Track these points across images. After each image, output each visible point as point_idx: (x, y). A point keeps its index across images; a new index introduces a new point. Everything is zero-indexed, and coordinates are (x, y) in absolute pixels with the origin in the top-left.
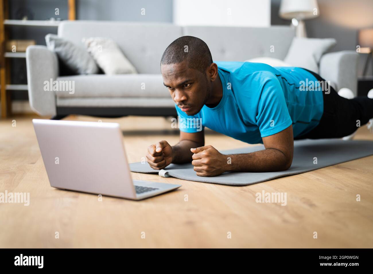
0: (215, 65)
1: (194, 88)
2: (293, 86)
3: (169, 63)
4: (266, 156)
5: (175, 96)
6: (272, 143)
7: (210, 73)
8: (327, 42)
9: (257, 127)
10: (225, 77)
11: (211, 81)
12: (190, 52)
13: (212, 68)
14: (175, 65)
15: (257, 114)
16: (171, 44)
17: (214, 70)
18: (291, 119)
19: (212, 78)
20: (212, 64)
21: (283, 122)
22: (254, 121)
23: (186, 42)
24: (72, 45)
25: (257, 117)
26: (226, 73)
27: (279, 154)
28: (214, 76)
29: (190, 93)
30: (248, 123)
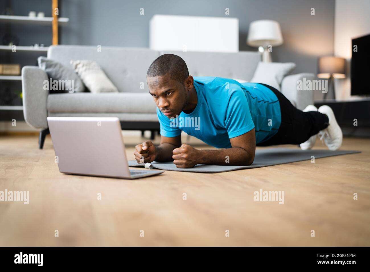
0: (192, 77)
1: (175, 96)
2: (255, 99)
3: (154, 76)
4: (233, 152)
5: (159, 103)
6: (238, 143)
7: (187, 84)
8: (288, 66)
9: (226, 130)
10: (199, 87)
11: (188, 90)
12: (172, 67)
13: (189, 80)
14: (160, 77)
15: (225, 120)
16: (156, 60)
17: (190, 81)
18: (253, 124)
19: (190, 88)
20: (189, 77)
21: (246, 125)
22: (223, 125)
23: (167, 58)
24: (61, 66)
25: (225, 121)
26: (201, 85)
27: (243, 152)
28: (191, 87)
29: (172, 100)
30: (218, 126)
